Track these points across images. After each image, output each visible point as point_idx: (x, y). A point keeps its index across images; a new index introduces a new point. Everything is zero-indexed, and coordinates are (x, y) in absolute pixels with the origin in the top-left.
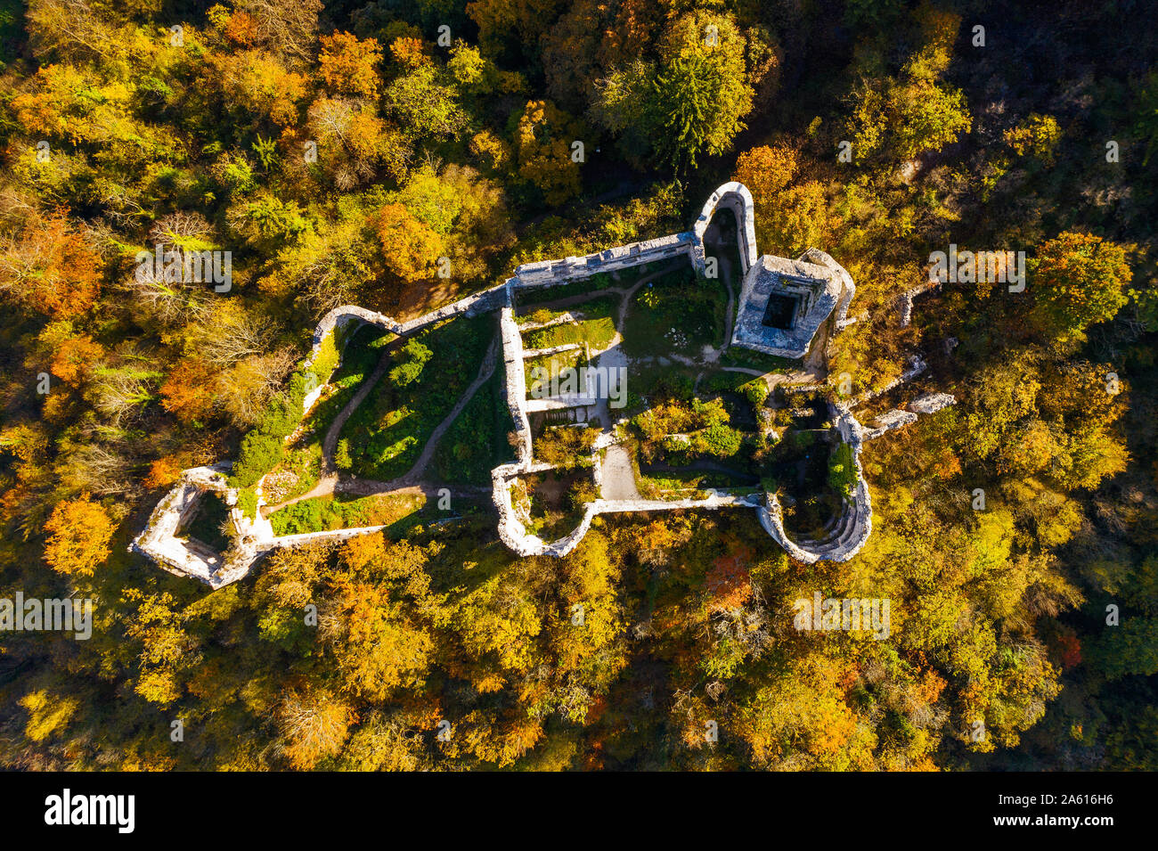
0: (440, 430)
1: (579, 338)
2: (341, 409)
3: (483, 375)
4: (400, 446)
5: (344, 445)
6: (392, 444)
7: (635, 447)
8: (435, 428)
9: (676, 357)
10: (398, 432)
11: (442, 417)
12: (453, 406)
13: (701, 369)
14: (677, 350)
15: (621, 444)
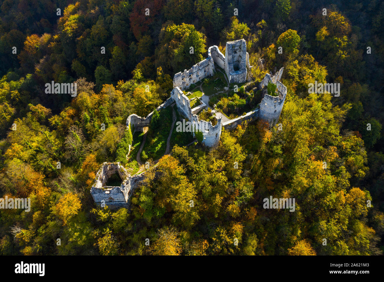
0: (169, 138)
1: (194, 96)
2: (138, 151)
3: (174, 120)
4: (160, 146)
5: (144, 153)
6: (157, 146)
7: (222, 111)
8: (167, 138)
9: (219, 92)
10: (157, 142)
11: (168, 134)
12: (170, 131)
13: (226, 92)
14: (219, 91)
15: (218, 112)
